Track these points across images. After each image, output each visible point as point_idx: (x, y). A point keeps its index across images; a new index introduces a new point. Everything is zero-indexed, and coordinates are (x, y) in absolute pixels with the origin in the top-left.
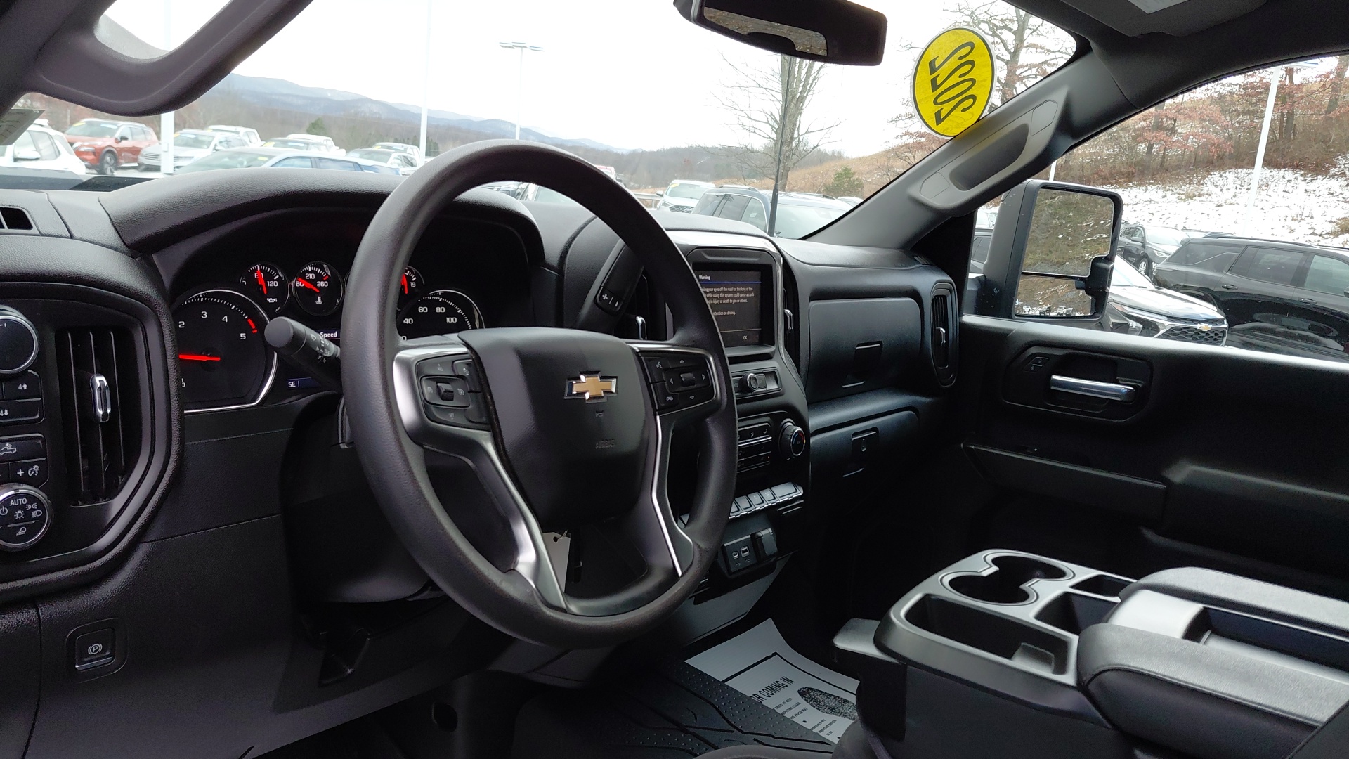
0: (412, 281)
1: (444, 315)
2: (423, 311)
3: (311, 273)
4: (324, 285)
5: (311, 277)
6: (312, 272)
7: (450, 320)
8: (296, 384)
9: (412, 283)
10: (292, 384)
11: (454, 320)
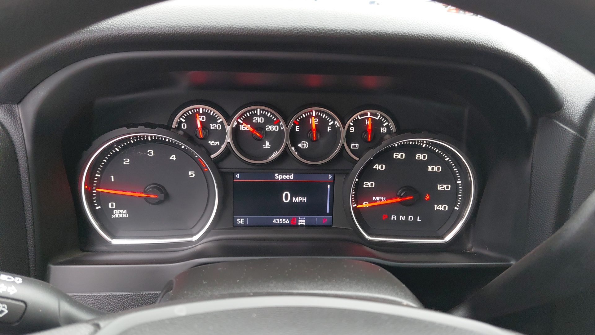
0: (383, 127)
1: (425, 164)
2: (399, 157)
3: (259, 116)
4: (274, 129)
5: (259, 121)
6: (261, 115)
7: (433, 169)
8: (245, 221)
9: (382, 129)
10: (241, 221)
11: (438, 169)
